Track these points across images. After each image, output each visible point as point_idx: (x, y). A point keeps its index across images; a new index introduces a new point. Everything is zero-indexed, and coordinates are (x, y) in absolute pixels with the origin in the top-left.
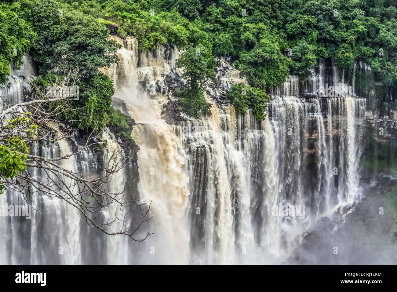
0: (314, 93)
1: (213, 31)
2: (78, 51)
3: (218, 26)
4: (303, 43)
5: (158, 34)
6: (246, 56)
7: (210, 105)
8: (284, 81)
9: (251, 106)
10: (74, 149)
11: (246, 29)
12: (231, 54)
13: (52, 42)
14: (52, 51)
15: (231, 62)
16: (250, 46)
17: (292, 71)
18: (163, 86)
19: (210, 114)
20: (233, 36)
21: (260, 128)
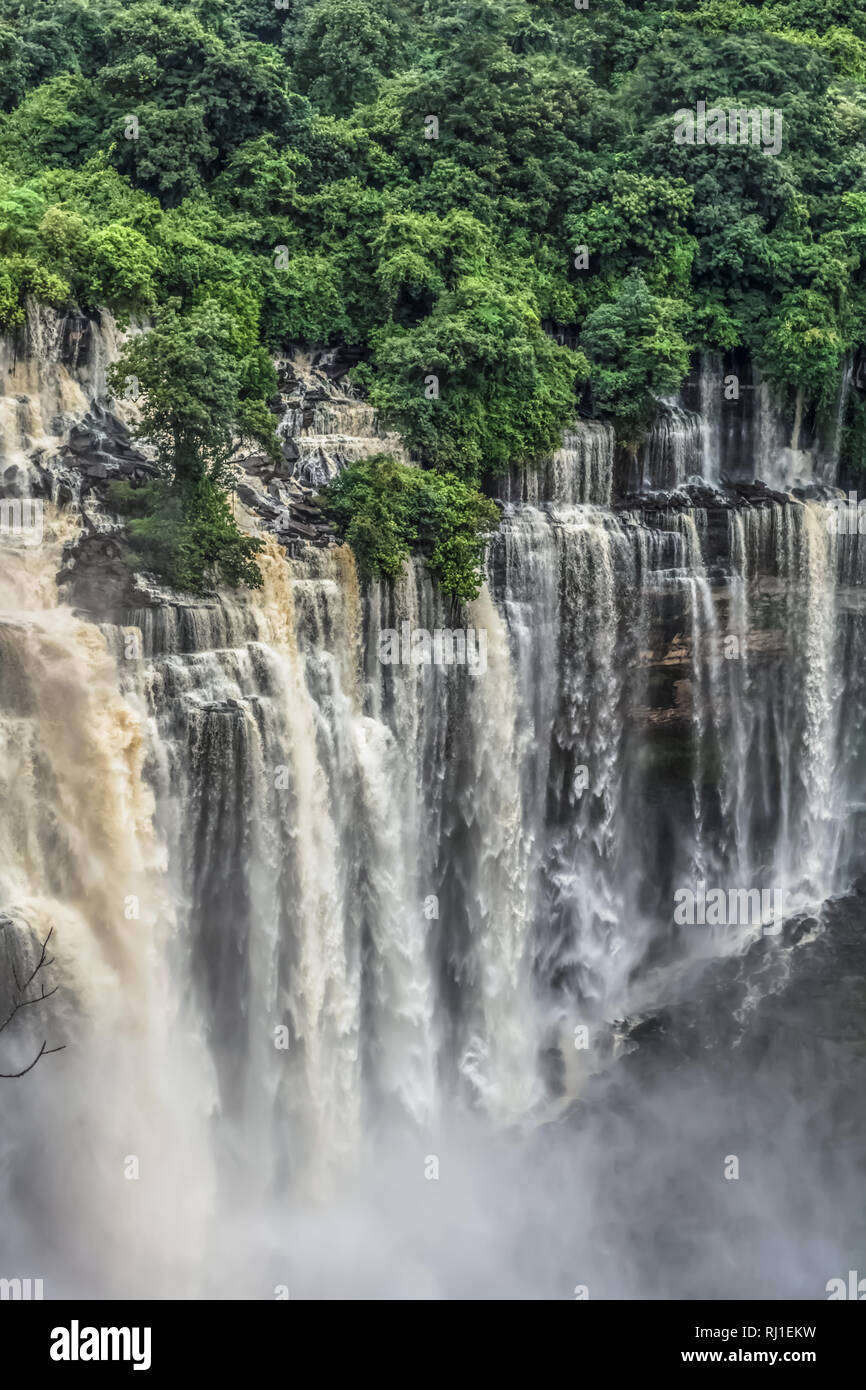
0: (679, 490)
1: (260, 247)
3: (284, 225)
4: (634, 290)
5: (31, 262)
6: (398, 345)
7: (255, 545)
8: (557, 443)
9: (422, 547)
11: (399, 237)
12: (336, 339)
15: (337, 371)
16: (415, 304)
17: (589, 403)
18: (58, 471)
19: (256, 580)
20: (343, 266)
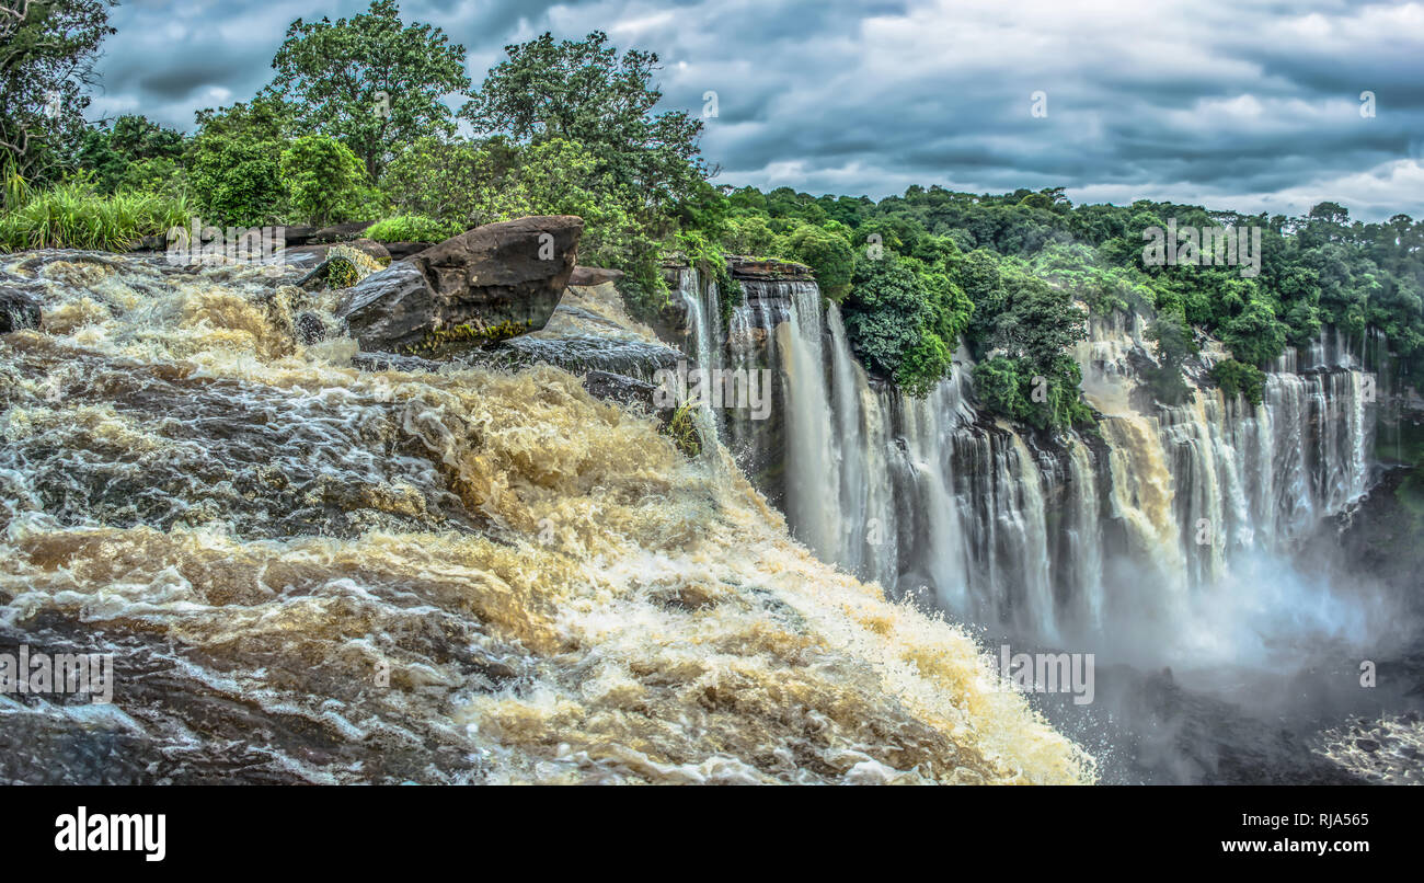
0: (1315, 367)
1: (1185, 291)
2: (1029, 325)
3: (1191, 284)
4: (1304, 304)
5: (1115, 297)
6: (1234, 323)
7: (1193, 390)
8: (1280, 354)
9: (1244, 389)
10: (1036, 457)
11: (1230, 288)
12: (1209, 320)
13: (992, 314)
14: (995, 325)
15: (1209, 331)
16: (1235, 310)
17: (1290, 342)
18: (1126, 366)
19: (1193, 401)
20: (1211, 297)
21: (1254, 415)
